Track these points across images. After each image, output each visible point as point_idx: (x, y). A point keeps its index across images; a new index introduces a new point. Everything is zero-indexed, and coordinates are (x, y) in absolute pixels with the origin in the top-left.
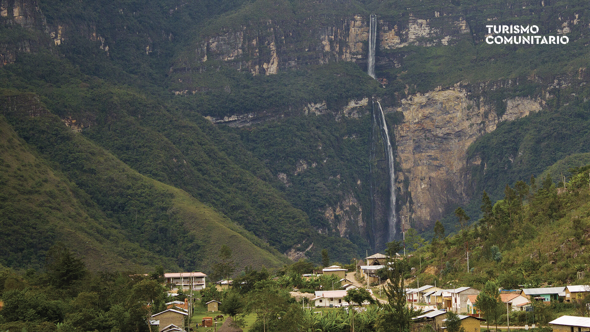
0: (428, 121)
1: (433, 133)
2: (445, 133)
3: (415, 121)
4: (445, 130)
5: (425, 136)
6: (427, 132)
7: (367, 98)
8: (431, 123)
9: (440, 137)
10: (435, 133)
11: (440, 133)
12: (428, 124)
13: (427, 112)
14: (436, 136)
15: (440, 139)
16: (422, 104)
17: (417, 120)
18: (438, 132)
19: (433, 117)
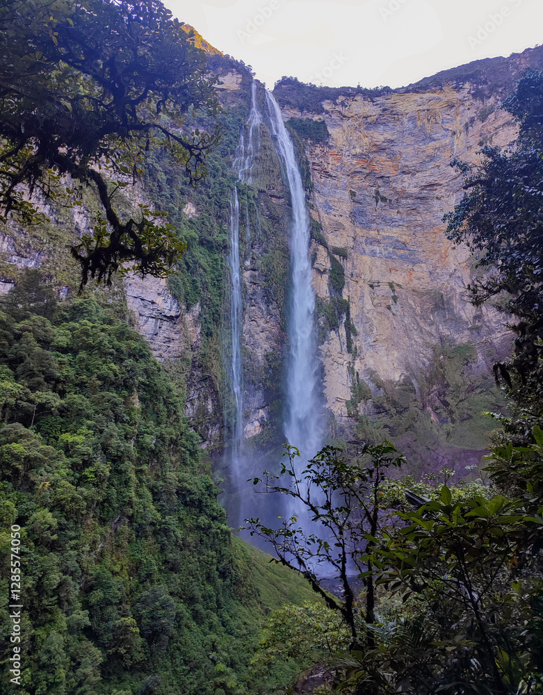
0: (383, 157)
1: (394, 185)
2: (423, 184)
3: (353, 152)
4: (423, 178)
5: (377, 193)
6: (380, 182)
7: (240, 76)
8: (390, 163)
9: (409, 196)
10: (399, 187)
11: (410, 185)
12: (383, 164)
13: (382, 138)
14: (403, 194)
15: (410, 201)
16: (369, 120)
17: (358, 150)
18: (405, 184)
19: (395, 149)
